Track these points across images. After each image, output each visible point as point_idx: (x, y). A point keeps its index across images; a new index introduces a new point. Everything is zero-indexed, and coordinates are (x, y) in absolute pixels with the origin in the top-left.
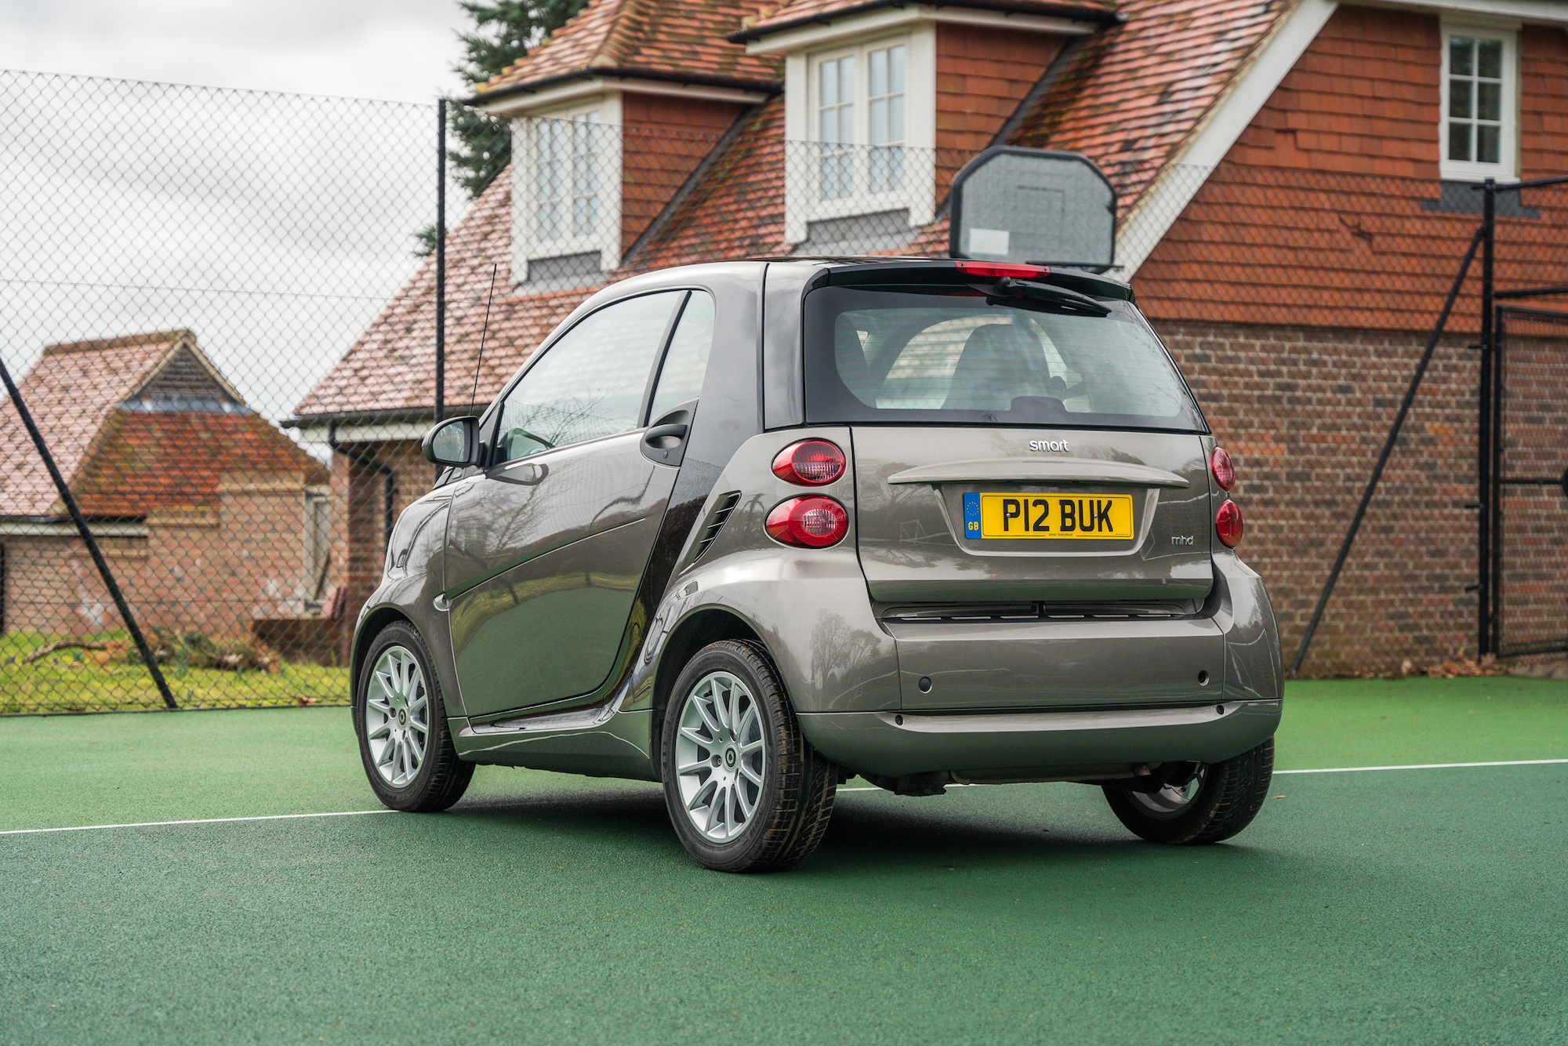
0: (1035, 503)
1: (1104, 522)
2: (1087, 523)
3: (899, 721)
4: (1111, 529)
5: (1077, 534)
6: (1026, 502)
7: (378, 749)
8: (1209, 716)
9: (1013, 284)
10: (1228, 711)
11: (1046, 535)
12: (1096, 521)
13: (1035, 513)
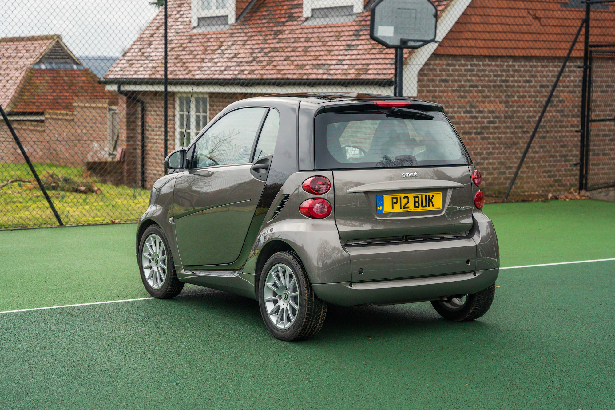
0: (404, 198)
1: (431, 204)
2: (424, 204)
3: (351, 285)
4: (433, 206)
5: (420, 209)
6: (400, 198)
7: (147, 273)
8: (470, 277)
9: (396, 109)
10: (477, 275)
11: (408, 210)
12: (428, 203)
13: (404, 201)
